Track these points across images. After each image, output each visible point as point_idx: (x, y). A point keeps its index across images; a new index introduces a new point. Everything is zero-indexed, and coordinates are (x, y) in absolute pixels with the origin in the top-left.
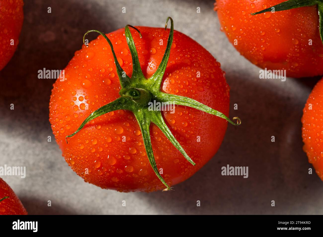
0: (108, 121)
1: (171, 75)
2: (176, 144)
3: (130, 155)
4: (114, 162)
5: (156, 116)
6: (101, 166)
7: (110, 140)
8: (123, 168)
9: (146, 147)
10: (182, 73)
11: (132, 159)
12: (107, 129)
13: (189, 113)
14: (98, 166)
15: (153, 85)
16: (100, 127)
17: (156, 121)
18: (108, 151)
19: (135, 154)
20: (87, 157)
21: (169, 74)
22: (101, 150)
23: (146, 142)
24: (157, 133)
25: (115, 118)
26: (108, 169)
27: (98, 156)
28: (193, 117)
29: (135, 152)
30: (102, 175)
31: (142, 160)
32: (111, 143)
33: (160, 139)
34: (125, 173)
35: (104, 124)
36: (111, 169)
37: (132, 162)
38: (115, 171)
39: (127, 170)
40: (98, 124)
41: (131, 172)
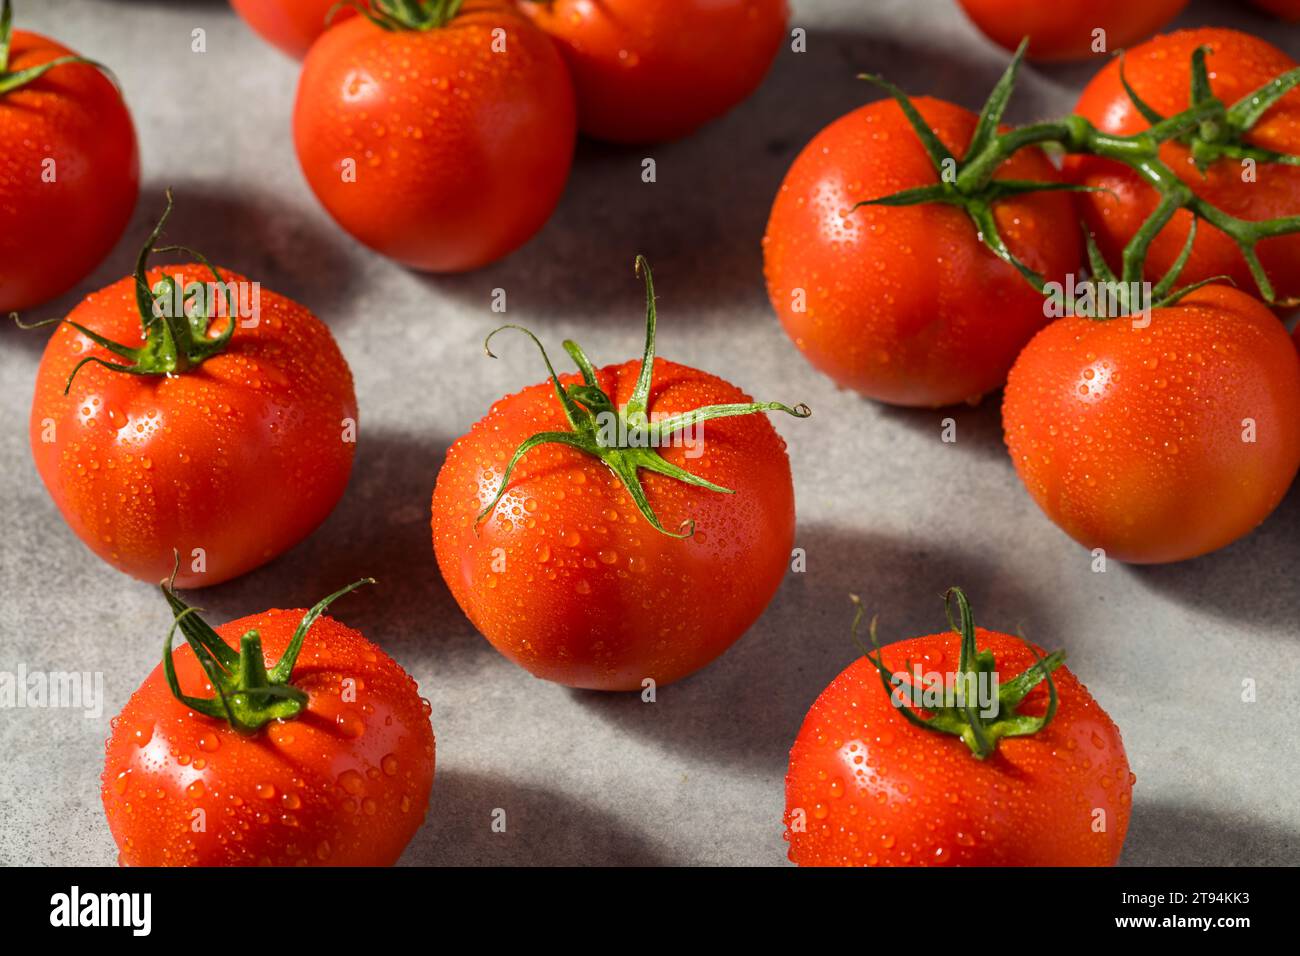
0: (553, 467)
1: (663, 395)
3: (607, 523)
4: (576, 541)
5: (646, 458)
6: (552, 555)
7: (562, 495)
8: (596, 557)
9: (636, 497)
11: (612, 534)
12: (554, 478)
14: (545, 558)
16: (538, 478)
17: (647, 463)
18: (562, 517)
19: (616, 522)
20: (520, 545)
22: (548, 518)
23: (633, 492)
24: (652, 481)
26: (565, 562)
28: (718, 452)
29: (615, 516)
30: (555, 582)
31: (630, 533)
32: (564, 500)
33: (660, 490)
34: (603, 567)
35: (546, 473)
36: (572, 559)
37: (612, 540)
38: (581, 565)
39: (605, 560)
40: (534, 474)
41: (612, 565)
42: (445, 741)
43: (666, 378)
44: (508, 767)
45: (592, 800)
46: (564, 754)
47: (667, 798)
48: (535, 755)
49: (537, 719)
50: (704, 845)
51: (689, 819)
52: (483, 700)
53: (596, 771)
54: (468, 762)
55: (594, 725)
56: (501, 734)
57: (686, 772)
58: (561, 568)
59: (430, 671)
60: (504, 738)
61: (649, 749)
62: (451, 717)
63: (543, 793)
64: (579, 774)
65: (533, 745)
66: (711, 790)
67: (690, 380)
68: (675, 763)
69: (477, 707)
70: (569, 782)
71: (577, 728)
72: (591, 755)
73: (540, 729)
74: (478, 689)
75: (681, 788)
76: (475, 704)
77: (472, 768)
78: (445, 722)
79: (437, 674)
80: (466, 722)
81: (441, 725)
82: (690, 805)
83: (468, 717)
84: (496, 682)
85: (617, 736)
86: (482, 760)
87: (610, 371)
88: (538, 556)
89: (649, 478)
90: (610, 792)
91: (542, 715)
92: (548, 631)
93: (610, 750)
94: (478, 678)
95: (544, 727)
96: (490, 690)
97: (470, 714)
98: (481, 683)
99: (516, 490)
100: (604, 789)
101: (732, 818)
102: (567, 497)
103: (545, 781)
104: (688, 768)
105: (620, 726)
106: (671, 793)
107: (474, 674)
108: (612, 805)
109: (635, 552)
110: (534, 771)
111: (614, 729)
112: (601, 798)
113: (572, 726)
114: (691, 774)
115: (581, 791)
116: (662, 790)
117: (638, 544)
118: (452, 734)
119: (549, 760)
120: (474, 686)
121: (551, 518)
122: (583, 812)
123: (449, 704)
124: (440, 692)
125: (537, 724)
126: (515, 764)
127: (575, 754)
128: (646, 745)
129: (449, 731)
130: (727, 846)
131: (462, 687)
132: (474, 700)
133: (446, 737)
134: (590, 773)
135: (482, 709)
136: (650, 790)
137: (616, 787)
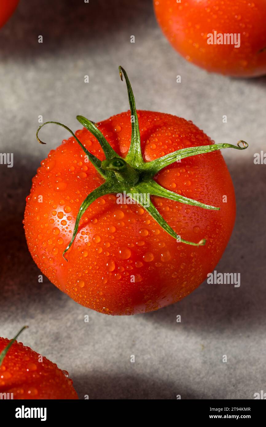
0: (102, 211)
1: (148, 142)
2: (189, 201)
3: (143, 239)
4: (129, 254)
5: (152, 188)
6: (117, 266)
7: (114, 230)
8: (142, 260)
9: (157, 219)
10: (160, 135)
11: (148, 244)
12: (105, 218)
13: (187, 171)
14: (113, 268)
15: (135, 160)
16: (96, 221)
17: (154, 192)
18: (117, 242)
19: (148, 236)
20: (95, 263)
21: (146, 142)
22: (109, 245)
23: (154, 216)
24: (161, 204)
25: (108, 205)
26: (125, 267)
27: (108, 254)
28: (192, 173)
29: (147, 233)
30: (121, 280)
31: (158, 240)
32: (116, 232)
33: (168, 209)
34: (147, 265)
35: (100, 216)
36: (128, 264)
37: (148, 247)
38: (134, 267)
39: (147, 261)
40: (93, 218)
41: (152, 261)
42: (61, 356)
43: (146, 129)
44: (102, 364)
45: (156, 375)
46: (131, 348)
47: (197, 363)
48: (114, 353)
49: (109, 328)
50: (228, 389)
51: (214, 373)
52: (74, 323)
53: (152, 355)
54: (79, 367)
55: (141, 324)
56: (92, 344)
57: (202, 342)
58: (124, 272)
59: (38, 311)
60: (94, 346)
61: (176, 332)
62: (59, 339)
63: (128, 377)
64: (143, 359)
65: (112, 346)
66: (219, 351)
67: (160, 127)
68: (194, 338)
69: (72, 329)
70: (139, 366)
71: (132, 329)
72: (146, 345)
73: (112, 335)
74: (69, 316)
75: (203, 353)
76: (70, 327)
77: (82, 370)
78: (57, 343)
79: (43, 312)
80: (69, 341)
81: (56, 346)
82: (211, 364)
83: (69, 337)
84: (78, 309)
85: (156, 328)
86: (86, 364)
87: (106, 126)
88: (108, 268)
89: (159, 202)
90: (164, 366)
91: (110, 325)
92: (120, 303)
93: (155, 338)
94: (66, 309)
95: (114, 332)
96: (75, 316)
97: (69, 334)
98: (69, 312)
99: (84, 230)
100: (161, 366)
101: (237, 366)
102: (117, 229)
103: (126, 368)
104: (202, 339)
105: (156, 321)
106: (198, 359)
107: (63, 307)
108: (168, 375)
109: (163, 250)
110: (117, 364)
111: (153, 324)
112: (160, 372)
113: (129, 328)
114: (205, 342)
115: (148, 371)
116: (193, 358)
117: (164, 245)
118: (64, 350)
119: (124, 354)
120: (66, 315)
121: (111, 245)
122: (154, 384)
123: (56, 331)
124: (48, 324)
125: (109, 332)
126: (106, 362)
127: (137, 346)
128: (174, 330)
129: (62, 349)
130: (241, 386)
131: (59, 317)
132: (69, 324)
133: (61, 354)
134: (149, 356)
135: (76, 329)
136: (186, 360)
137: (166, 363)
